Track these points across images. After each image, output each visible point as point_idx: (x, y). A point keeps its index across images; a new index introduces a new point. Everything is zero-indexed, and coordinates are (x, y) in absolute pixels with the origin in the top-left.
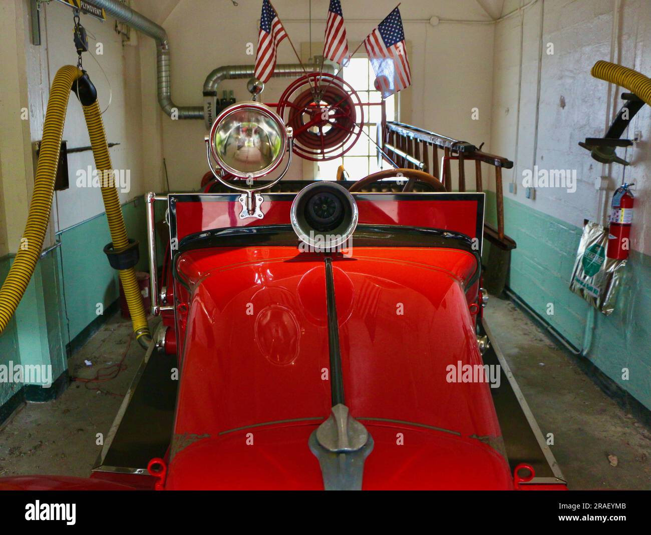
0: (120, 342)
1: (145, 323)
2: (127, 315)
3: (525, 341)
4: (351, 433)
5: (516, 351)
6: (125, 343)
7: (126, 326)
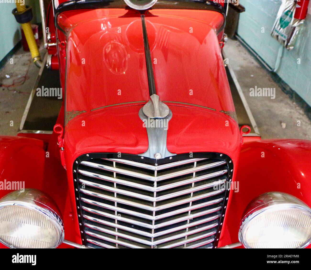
0: (24, 64)
1: (38, 53)
2: (27, 49)
3: (244, 63)
4: (161, 109)
5: (238, 68)
6: (27, 64)
7: (27, 55)
